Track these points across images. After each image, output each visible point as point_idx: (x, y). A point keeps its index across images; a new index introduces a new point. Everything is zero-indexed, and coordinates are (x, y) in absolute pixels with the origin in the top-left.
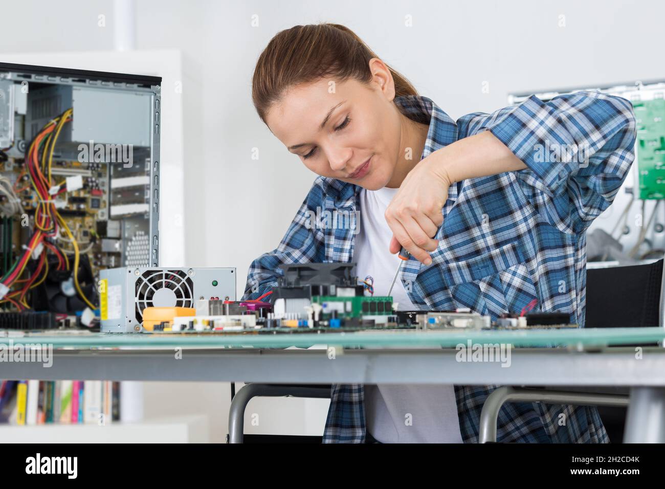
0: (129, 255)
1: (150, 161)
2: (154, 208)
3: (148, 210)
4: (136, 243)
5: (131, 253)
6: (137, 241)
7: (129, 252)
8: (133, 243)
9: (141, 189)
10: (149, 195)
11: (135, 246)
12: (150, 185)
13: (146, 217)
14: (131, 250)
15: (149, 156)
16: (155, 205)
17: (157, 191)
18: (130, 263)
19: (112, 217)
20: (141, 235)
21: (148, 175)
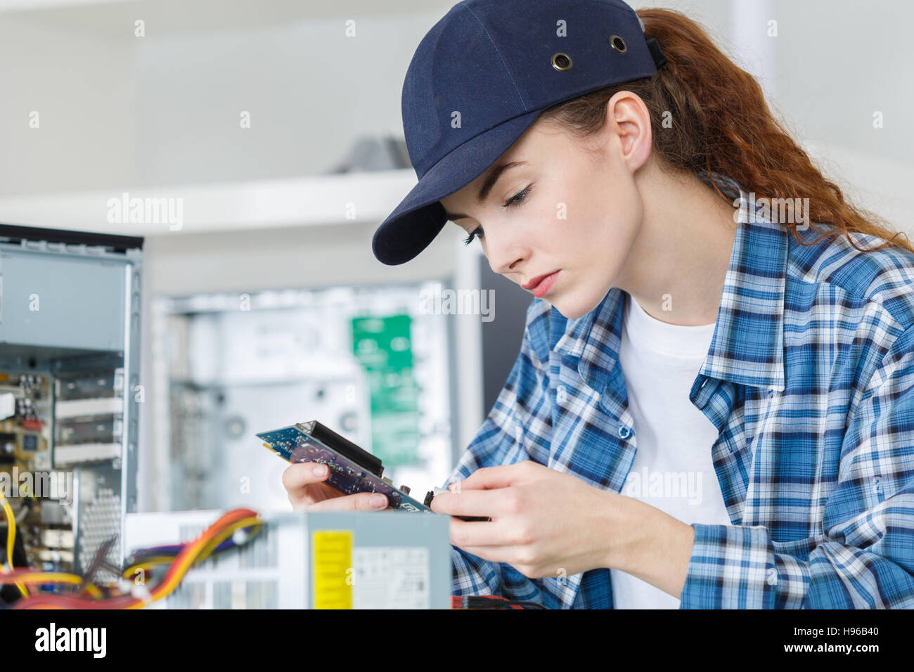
0: (87, 529)
1: (123, 375)
2: (129, 452)
3: (118, 454)
4: (99, 509)
5: (89, 526)
6: (99, 505)
7: (86, 523)
8: (93, 509)
9: (109, 420)
10: (121, 429)
11: (97, 513)
12: (122, 414)
13: (115, 466)
14: (90, 521)
15: (121, 365)
16: (131, 447)
17: (134, 423)
18: (89, 541)
19: (57, 467)
20: (108, 496)
21: (121, 396)
